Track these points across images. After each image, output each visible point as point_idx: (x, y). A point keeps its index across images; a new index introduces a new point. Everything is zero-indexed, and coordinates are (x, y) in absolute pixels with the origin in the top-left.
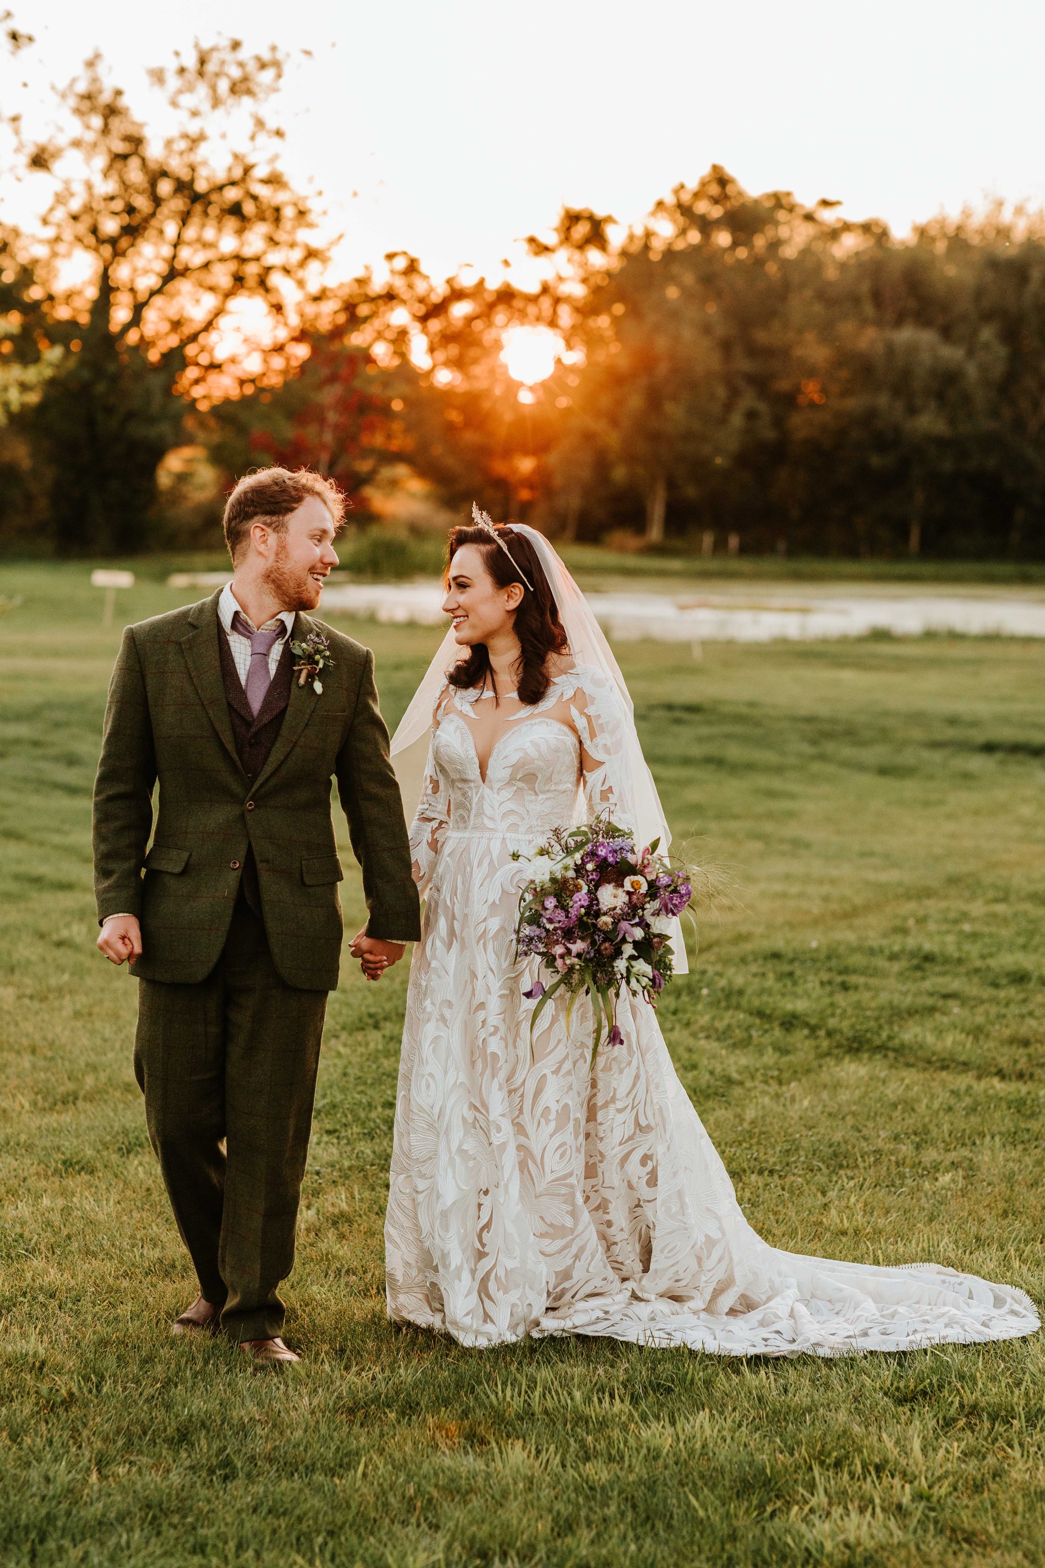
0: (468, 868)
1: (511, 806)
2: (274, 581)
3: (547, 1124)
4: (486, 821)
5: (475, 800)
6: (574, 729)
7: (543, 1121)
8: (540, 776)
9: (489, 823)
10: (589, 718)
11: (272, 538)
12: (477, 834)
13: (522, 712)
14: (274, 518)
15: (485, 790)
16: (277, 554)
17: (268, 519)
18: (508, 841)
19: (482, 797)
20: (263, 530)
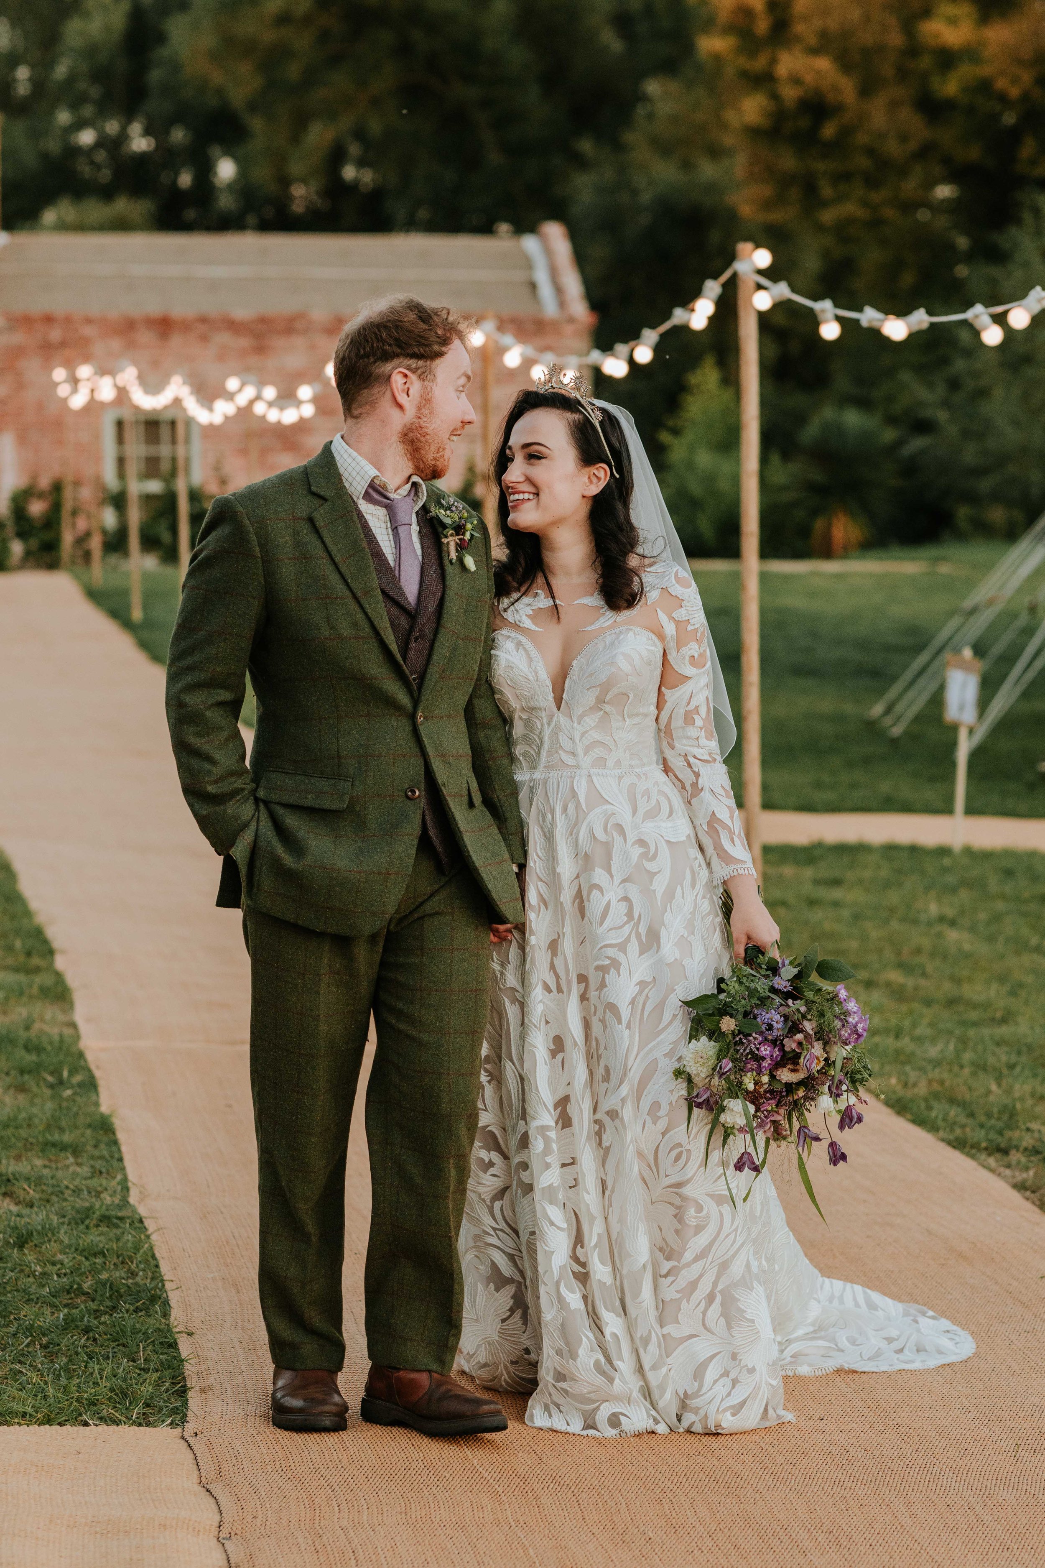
0: (549, 816)
1: (596, 735)
2: (412, 442)
3: (654, 1123)
4: (564, 756)
5: (547, 732)
6: (661, 637)
7: (649, 1120)
8: (631, 696)
9: (569, 760)
10: (678, 623)
11: (416, 386)
12: (553, 774)
13: (602, 620)
14: (421, 363)
15: (561, 718)
16: (419, 408)
17: (413, 363)
18: (595, 779)
19: (558, 728)
20: (406, 376)
